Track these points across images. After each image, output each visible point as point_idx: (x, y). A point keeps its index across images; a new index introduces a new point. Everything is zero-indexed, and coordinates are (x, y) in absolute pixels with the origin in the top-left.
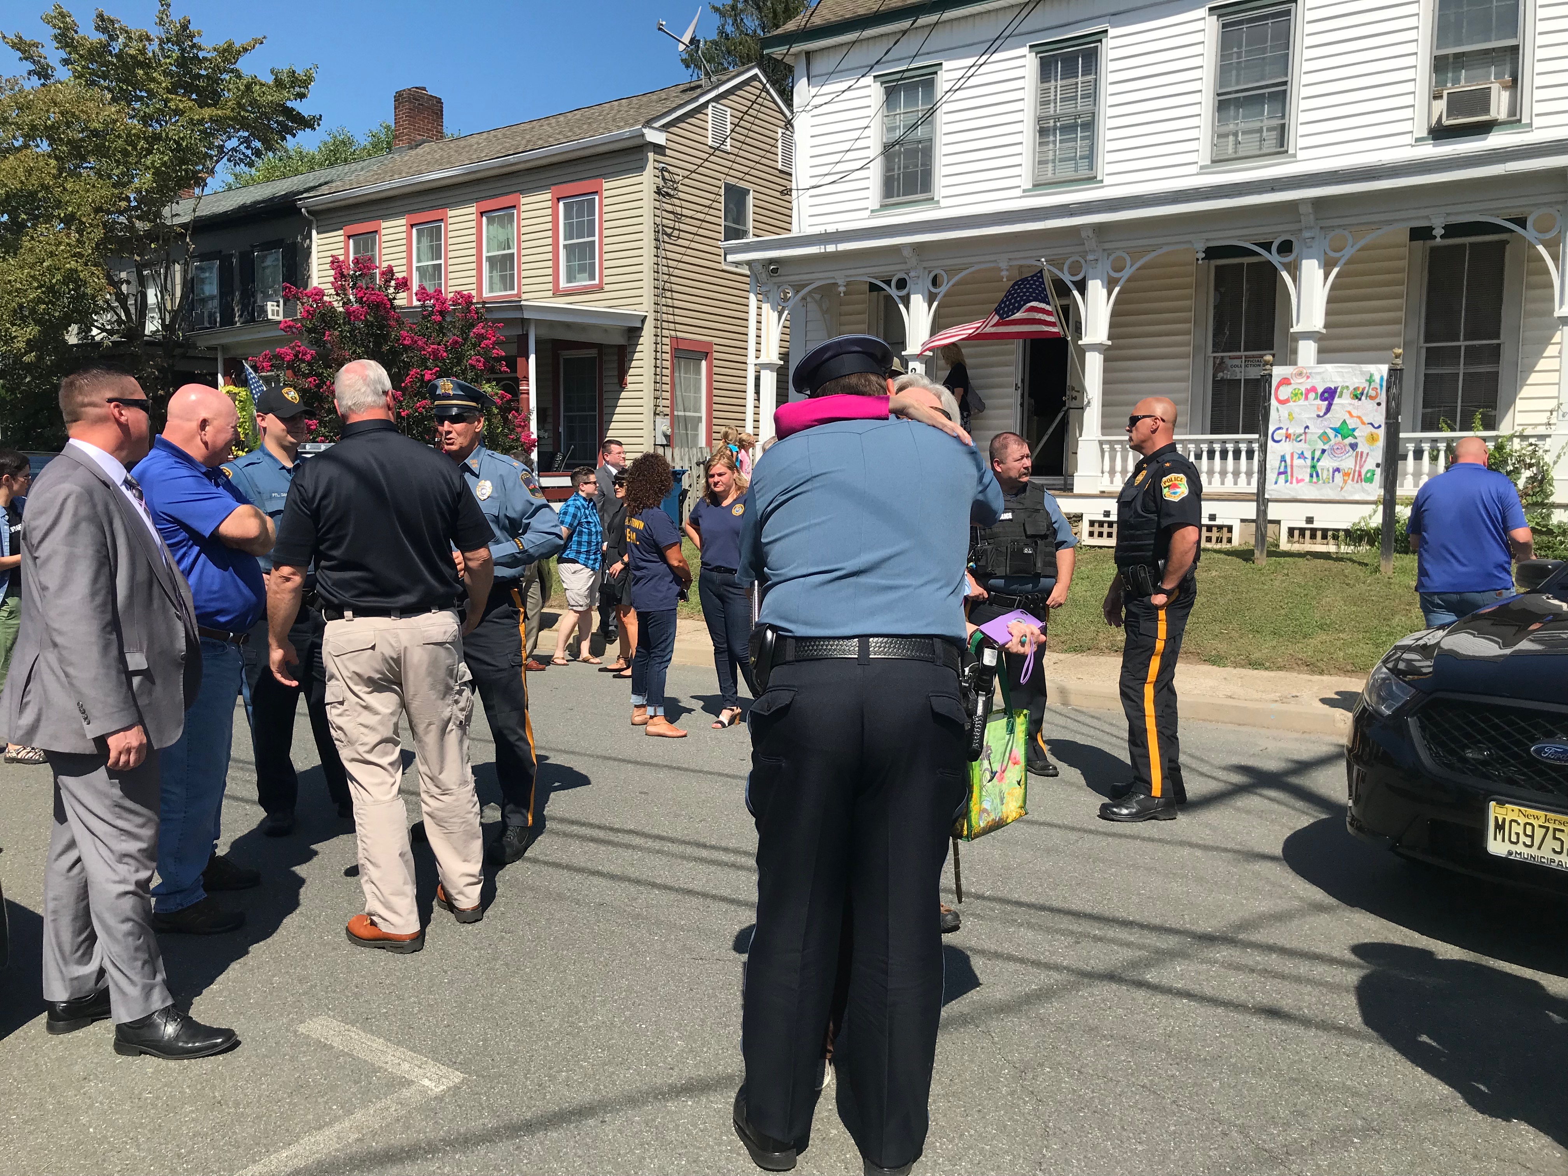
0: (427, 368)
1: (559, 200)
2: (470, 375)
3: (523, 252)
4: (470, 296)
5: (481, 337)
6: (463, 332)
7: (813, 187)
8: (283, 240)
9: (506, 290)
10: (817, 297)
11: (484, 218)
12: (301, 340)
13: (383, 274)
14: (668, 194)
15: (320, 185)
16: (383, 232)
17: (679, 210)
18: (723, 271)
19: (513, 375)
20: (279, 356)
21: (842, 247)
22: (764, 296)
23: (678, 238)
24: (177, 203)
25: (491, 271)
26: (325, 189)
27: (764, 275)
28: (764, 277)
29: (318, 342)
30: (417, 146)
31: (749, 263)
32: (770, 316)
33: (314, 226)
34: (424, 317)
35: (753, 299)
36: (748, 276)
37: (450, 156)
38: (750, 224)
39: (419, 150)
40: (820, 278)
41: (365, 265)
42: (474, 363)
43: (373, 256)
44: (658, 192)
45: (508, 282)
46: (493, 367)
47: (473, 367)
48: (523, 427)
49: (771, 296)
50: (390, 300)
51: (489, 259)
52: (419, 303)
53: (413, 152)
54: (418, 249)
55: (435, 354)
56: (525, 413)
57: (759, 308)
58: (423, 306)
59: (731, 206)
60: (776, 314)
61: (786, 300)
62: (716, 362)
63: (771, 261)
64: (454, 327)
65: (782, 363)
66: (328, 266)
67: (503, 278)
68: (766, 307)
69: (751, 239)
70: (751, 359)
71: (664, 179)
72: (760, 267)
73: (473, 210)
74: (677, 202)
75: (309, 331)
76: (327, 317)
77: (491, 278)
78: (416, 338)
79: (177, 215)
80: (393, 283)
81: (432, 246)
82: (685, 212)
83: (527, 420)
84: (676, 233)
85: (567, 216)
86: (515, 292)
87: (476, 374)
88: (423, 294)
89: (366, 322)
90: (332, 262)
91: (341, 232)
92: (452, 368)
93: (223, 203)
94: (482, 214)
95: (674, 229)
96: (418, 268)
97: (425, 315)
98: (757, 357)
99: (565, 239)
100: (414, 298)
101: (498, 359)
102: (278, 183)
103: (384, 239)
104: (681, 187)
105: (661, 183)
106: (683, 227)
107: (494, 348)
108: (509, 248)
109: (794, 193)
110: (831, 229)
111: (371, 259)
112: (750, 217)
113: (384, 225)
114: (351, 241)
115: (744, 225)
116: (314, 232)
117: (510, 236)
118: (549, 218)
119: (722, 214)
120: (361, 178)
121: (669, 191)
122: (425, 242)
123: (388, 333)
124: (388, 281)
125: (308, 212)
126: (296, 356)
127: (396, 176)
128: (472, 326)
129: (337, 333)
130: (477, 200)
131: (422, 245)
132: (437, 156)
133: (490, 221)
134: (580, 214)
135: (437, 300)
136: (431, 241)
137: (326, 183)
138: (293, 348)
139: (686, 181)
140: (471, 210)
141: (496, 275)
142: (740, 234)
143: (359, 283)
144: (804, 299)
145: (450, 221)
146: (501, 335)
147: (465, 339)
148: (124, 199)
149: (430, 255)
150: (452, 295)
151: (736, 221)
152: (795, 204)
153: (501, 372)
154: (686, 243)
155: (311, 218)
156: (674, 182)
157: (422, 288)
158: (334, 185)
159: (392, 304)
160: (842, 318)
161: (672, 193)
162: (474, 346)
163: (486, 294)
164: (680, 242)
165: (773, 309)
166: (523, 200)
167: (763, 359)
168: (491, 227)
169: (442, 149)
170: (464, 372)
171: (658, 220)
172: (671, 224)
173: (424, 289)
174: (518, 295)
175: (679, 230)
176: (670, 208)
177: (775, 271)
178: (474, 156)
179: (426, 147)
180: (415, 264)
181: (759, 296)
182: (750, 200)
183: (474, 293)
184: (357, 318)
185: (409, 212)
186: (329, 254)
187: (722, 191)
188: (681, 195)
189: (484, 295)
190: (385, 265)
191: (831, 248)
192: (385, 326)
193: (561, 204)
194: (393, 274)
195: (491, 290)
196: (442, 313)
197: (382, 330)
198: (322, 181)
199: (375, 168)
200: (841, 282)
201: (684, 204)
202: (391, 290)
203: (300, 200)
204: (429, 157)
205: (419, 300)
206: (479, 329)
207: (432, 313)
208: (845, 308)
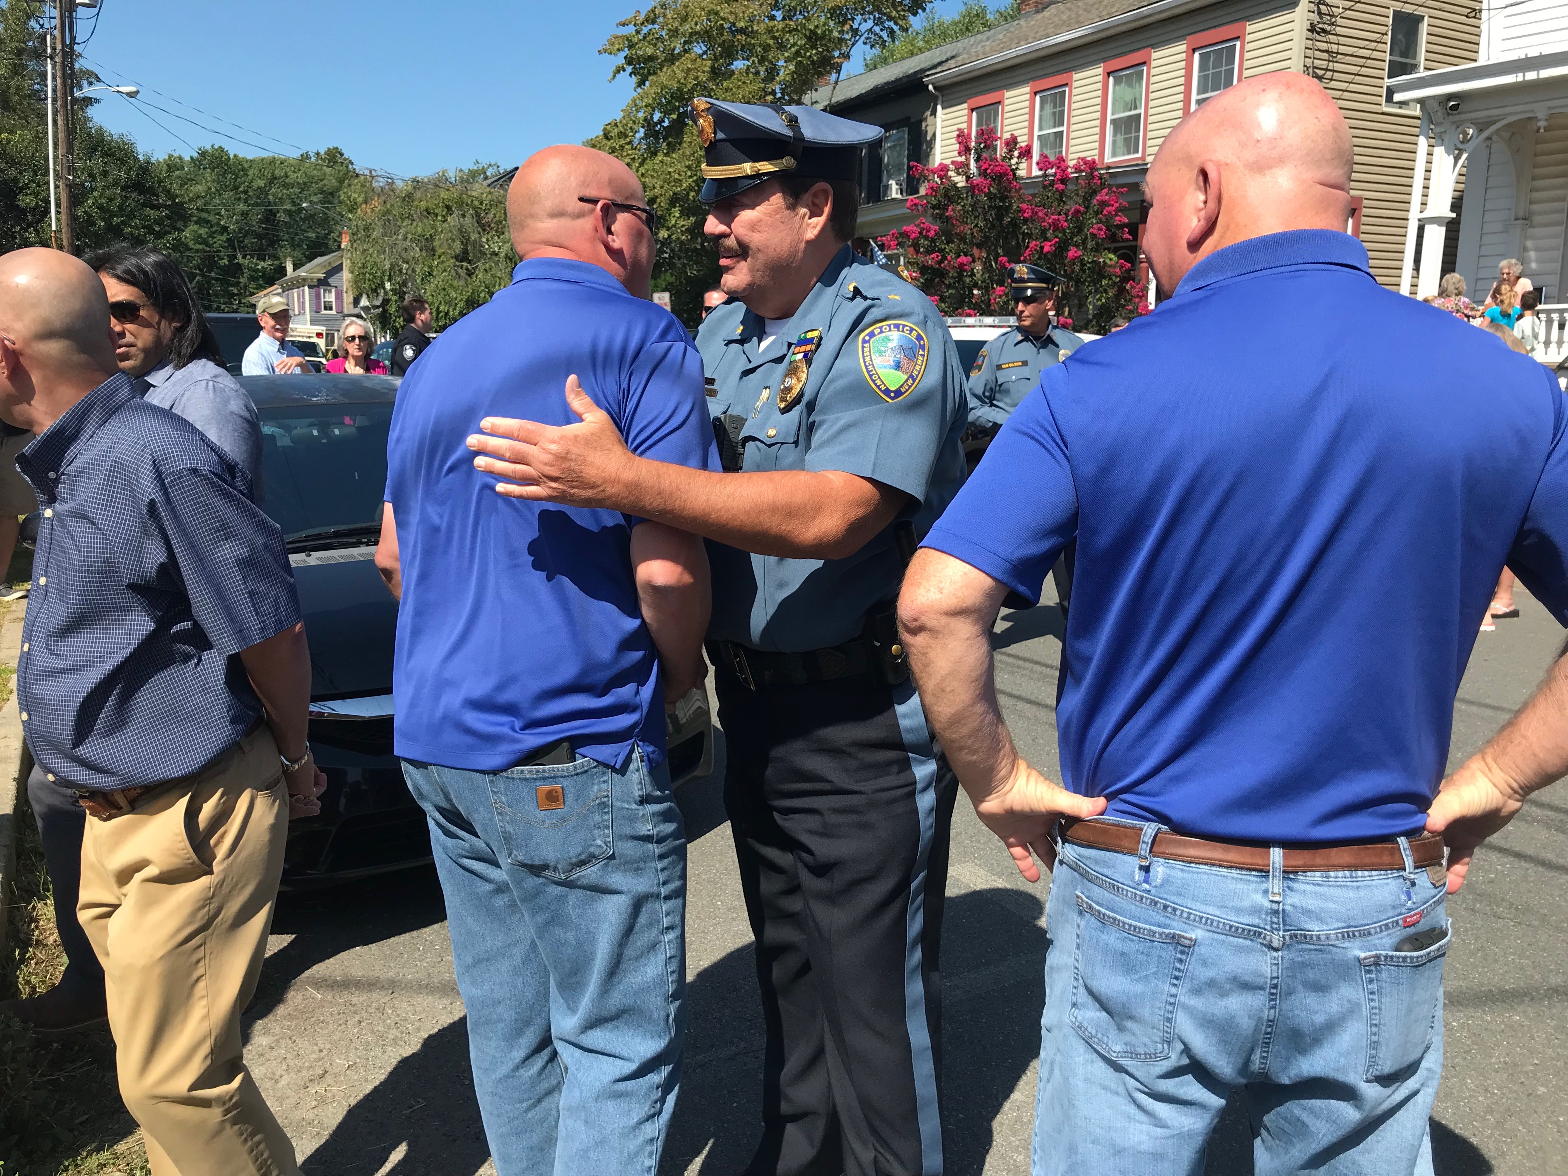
0: (1046, 239)
1: (1194, 50)
2: (1090, 244)
3: (1151, 112)
4: (1094, 162)
5: (1103, 204)
6: (1085, 199)
7: (1512, 5)
8: (909, 118)
9: (1129, 153)
10: (1506, 135)
11: (1111, 79)
12: (925, 217)
13: (1007, 143)
14: (1324, 31)
15: (947, 60)
16: (1007, 102)
17: (1334, 48)
18: (1383, 114)
19: (1133, 243)
20: (906, 235)
21: (1545, 73)
22: (1438, 138)
23: (1331, 80)
24: (816, 90)
25: (1115, 135)
26: (952, 63)
27: (1439, 114)
28: (1440, 115)
29: (940, 217)
30: (1044, 9)
31: (1422, 101)
32: (1443, 159)
33: (940, 101)
34: (1045, 187)
35: (1422, 142)
36: (1418, 118)
37: (1079, 16)
38: (1422, 55)
39: (1046, 13)
40: (1514, 112)
41: (987, 137)
42: (1095, 232)
43: (995, 127)
44: (1312, 29)
45: (1132, 145)
46: (1114, 235)
47: (1094, 236)
48: (1141, 297)
49: (1446, 137)
50: (1013, 170)
51: (1113, 122)
52: (1040, 173)
53: (1040, 16)
54: (1041, 117)
55: (1055, 226)
56: (1143, 282)
57: (1430, 154)
58: (1045, 176)
59: (1400, 37)
60: (1451, 158)
61: (1465, 141)
62: (1364, 220)
63: (1450, 97)
64: (1077, 195)
65: (1454, 215)
66: (954, 141)
67: (1127, 141)
68: (1439, 151)
69: (1422, 73)
70: (1414, 216)
71: (1320, 13)
72: (1435, 105)
73: (1100, 70)
74: (1333, 38)
75: (934, 207)
76: (950, 194)
77: (1114, 142)
78: (1036, 209)
79: (816, 102)
80: (1016, 153)
81: (1054, 113)
82: (1342, 49)
83: (1146, 289)
84: (1329, 74)
85: (1202, 68)
86: (1139, 155)
87: (1097, 243)
88: (1044, 163)
89: (990, 196)
90: (958, 136)
91: (965, 105)
92: (1072, 238)
93: (856, 87)
94: (1109, 74)
95: (1327, 70)
96: (1039, 137)
97: (1045, 184)
98: (1421, 212)
99: (1199, 93)
100: (1034, 166)
101: (1121, 227)
102: (906, 61)
103: (1007, 109)
104: (1339, 21)
105: (1315, 17)
106: (1338, 67)
107: (1116, 215)
108: (1136, 108)
109: (1484, 15)
110: (1533, 53)
111: (993, 131)
112: (1423, 46)
113: (1008, 94)
114: (974, 114)
115: (1414, 58)
116: (939, 107)
117: (1138, 96)
118: (1183, 72)
119: (1388, 48)
120: (987, 49)
121: (1326, 26)
122: (1049, 109)
123: (1011, 204)
124: (1010, 151)
125: (935, 88)
126: (921, 233)
127: (1022, 43)
128: (1095, 192)
129: (959, 207)
130: (1104, 60)
131: (1044, 112)
132: (1065, 17)
133: (1117, 82)
134: (1217, 64)
135: (1058, 168)
136: (1055, 107)
137: (953, 57)
138: (916, 226)
139: (1349, 13)
140: (1098, 71)
141: (1120, 138)
142: (1411, 68)
143: (984, 155)
144: (1489, 138)
145: (1075, 84)
146: (1124, 202)
147: (1087, 208)
148: (770, 93)
149: (1052, 123)
150: (1075, 162)
151: (1405, 55)
152: (1484, 27)
153: (1123, 240)
154: (1344, 86)
155: (937, 93)
156: (1333, 16)
157: (1043, 155)
158: (960, 58)
159: (1014, 174)
160: (1538, 159)
161: (1328, 28)
162: (1096, 213)
163: (1108, 159)
164: (1333, 84)
165: (1448, 152)
166: (1155, 55)
167: (1428, 214)
168: (1117, 88)
169: (1069, 9)
170: (1084, 242)
171: (1309, 62)
172: (1324, 64)
173: (1046, 157)
174: (1143, 158)
175: (1333, 71)
176: (1324, 46)
177: (1455, 108)
178: (1104, 13)
179: (1053, 9)
180: (1036, 133)
181: (1432, 141)
182: (1424, 28)
183: (1096, 158)
184: (981, 191)
185: (1033, 79)
186: (955, 127)
187: (1390, 21)
188: (1339, 30)
189: (1106, 161)
190: (1007, 136)
191: (1531, 76)
192: (1007, 197)
193: (1197, 56)
194: (1016, 143)
195: (1114, 154)
196: (1064, 180)
197: (1004, 202)
198: (949, 55)
199: (1001, 36)
200: (1541, 115)
201: (1342, 40)
202: (1014, 161)
203: (928, 76)
204: (1056, 19)
205: (1041, 169)
206: (1103, 196)
207: (1052, 183)
208: (1541, 147)
